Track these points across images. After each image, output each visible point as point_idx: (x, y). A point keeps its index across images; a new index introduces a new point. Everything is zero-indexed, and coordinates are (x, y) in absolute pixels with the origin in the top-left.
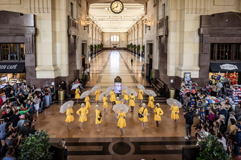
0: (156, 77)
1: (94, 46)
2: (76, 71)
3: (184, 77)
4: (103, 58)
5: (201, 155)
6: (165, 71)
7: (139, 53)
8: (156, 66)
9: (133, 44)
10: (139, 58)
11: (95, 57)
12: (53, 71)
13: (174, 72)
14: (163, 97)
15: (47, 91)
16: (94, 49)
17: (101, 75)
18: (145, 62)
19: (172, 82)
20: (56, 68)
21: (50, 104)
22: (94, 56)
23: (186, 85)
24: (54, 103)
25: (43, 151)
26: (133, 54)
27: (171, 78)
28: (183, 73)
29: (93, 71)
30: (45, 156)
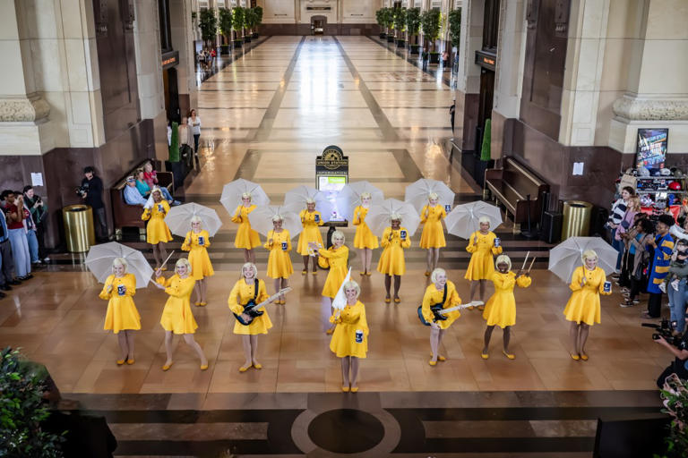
0: (510, 153)
1: (217, 15)
2: (137, 125)
3: (638, 148)
4: (261, 70)
5: (671, 445)
6: (552, 126)
7: (435, 47)
8: (508, 104)
9: (408, 8)
10: (432, 74)
11: (224, 67)
12: (33, 123)
13: (593, 126)
14: (535, 238)
15: (14, 209)
16: (219, 31)
17: (253, 146)
18: (462, 86)
19: (581, 173)
20: (46, 110)
21: (35, 267)
22: (220, 63)
23: (643, 185)
24: (51, 262)
25: (21, 429)
26: (406, 53)
27: (575, 153)
28: (632, 130)
29: (217, 129)
30: (29, 447)
